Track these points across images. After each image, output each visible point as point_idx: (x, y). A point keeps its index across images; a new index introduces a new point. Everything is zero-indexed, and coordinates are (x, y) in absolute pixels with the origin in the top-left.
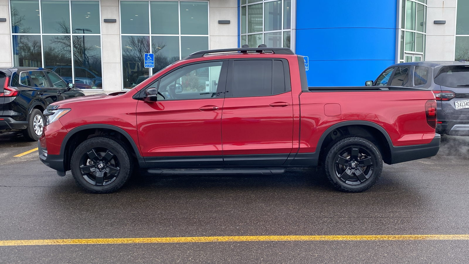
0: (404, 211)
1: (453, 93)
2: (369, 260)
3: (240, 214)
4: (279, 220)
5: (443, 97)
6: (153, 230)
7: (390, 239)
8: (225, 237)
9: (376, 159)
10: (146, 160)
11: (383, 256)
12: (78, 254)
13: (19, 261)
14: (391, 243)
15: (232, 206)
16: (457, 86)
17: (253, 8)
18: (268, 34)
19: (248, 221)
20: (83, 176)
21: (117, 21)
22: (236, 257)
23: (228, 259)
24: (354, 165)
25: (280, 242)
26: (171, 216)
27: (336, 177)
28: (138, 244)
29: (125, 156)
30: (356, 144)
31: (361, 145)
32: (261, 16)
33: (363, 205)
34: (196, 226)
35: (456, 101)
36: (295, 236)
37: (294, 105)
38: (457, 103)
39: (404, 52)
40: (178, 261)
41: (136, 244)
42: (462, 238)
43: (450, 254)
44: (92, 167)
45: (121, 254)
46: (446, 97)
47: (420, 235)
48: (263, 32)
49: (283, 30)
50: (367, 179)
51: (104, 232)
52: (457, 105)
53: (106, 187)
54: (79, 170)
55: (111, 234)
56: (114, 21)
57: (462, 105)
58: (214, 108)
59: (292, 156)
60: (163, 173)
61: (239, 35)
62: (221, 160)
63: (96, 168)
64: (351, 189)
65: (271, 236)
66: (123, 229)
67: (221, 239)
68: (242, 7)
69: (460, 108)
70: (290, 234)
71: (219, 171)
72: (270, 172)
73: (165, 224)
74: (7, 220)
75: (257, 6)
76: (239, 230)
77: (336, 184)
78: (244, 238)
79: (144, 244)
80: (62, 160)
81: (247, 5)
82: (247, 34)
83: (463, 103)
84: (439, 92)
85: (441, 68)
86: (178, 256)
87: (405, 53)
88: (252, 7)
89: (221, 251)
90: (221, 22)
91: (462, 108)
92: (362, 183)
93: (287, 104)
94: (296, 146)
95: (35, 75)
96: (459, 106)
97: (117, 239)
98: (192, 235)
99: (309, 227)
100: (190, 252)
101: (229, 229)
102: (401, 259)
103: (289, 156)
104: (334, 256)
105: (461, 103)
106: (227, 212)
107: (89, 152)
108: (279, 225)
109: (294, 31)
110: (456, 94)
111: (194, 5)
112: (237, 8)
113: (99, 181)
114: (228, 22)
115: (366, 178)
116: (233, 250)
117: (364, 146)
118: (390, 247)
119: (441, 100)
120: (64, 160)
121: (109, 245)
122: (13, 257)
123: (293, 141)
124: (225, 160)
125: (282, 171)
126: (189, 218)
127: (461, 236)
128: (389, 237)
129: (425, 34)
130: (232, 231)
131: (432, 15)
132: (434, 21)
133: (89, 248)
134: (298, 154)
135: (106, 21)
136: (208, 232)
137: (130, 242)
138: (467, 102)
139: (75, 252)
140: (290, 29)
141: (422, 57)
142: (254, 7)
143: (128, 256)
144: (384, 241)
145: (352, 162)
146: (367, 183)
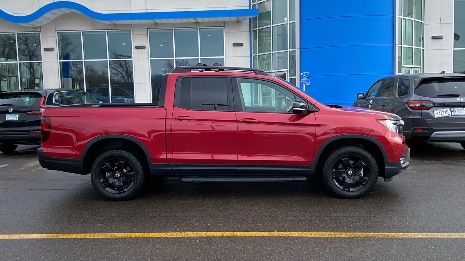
0: (365, 211)
1: (431, 102)
2: (315, 254)
3: (215, 213)
4: (248, 219)
5: (422, 107)
6: (136, 226)
7: (342, 236)
8: (195, 233)
11: (329, 251)
12: (65, 247)
13: (16, 252)
14: (341, 239)
15: (211, 206)
16: (436, 96)
17: (263, 32)
18: (276, 53)
19: (220, 220)
21: (146, 47)
22: (198, 251)
23: (190, 251)
25: (242, 238)
26: (156, 215)
28: (118, 238)
32: (270, 38)
33: (329, 205)
34: (173, 223)
35: (435, 110)
36: (256, 233)
38: (436, 112)
39: (402, 65)
40: (147, 253)
41: (117, 239)
42: (411, 236)
43: (393, 250)
45: (101, 247)
46: (425, 106)
47: (371, 233)
48: (272, 52)
49: (289, 50)
51: (95, 228)
52: (436, 113)
55: (99, 230)
56: (143, 47)
57: (441, 114)
61: (251, 56)
65: (235, 232)
66: (111, 226)
67: (191, 234)
68: (253, 31)
69: (439, 116)
70: (252, 230)
73: (148, 222)
74: (20, 217)
75: (266, 30)
76: (209, 227)
78: (210, 234)
79: (123, 239)
81: (257, 29)
82: (258, 54)
83: (442, 111)
84: (419, 102)
85: (421, 79)
86: (149, 249)
87: (403, 67)
88: (262, 30)
89: (187, 245)
90: (235, 45)
91: (441, 116)
95: (71, 95)
96: (438, 114)
97: (102, 234)
98: (166, 231)
99: (272, 224)
100: (160, 246)
101: (201, 226)
102: (345, 254)
104: (284, 251)
105: (440, 111)
106: (205, 211)
108: (246, 223)
109: (299, 50)
110: (434, 103)
111: (215, 31)
112: (249, 32)
114: (241, 45)
116: (197, 244)
118: (339, 244)
119: (421, 109)
121: (94, 239)
122: (13, 248)
126: (170, 216)
127: (410, 235)
128: (341, 234)
129: (423, 49)
130: (203, 228)
131: (430, 31)
132: (432, 36)
133: (76, 242)
135: (137, 47)
136: (182, 228)
137: (112, 236)
138: (446, 110)
139: (64, 245)
140: (295, 48)
141: (421, 69)
142: (264, 30)
143: (106, 248)
144: (335, 238)
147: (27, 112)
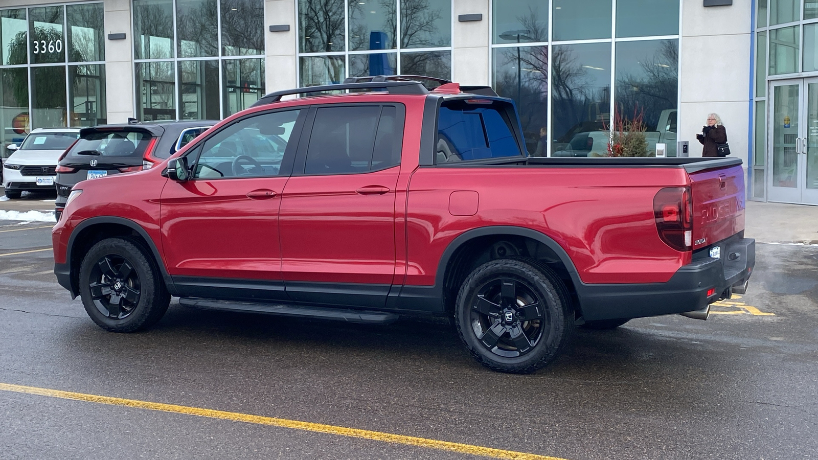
9: (547, 307)
10: (176, 282)
20: (94, 301)
24: (510, 317)
27: (473, 337)
29: (147, 272)
30: (509, 274)
31: (519, 277)
37: (399, 191)
44: (106, 286)
50: (532, 348)
53: (121, 322)
54: (89, 291)
56: (477, 18)
58: (267, 193)
59: (395, 290)
60: (198, 304)
62: (282, 289)
63: (112, 289)
64: (499, 365)
71: (280, 309)
72: (359, 318)
77: (473, 351)
80: (68, 273)
82: (768, 28)
92: (521, 355)
93: (384, 190)
94: (400, 271)
103: (390, 290)
107: (100, 262)
113: (114, 310)
115: (529, 346)
117: (524, 279)
120: (71, 273)
123: (396, 261)
124: (288, 289)
125: (380, 318)
134: (405, 286)
135: (463, 19)
145: (506, 310)
146: (532, 354)
147: (120, 169)
